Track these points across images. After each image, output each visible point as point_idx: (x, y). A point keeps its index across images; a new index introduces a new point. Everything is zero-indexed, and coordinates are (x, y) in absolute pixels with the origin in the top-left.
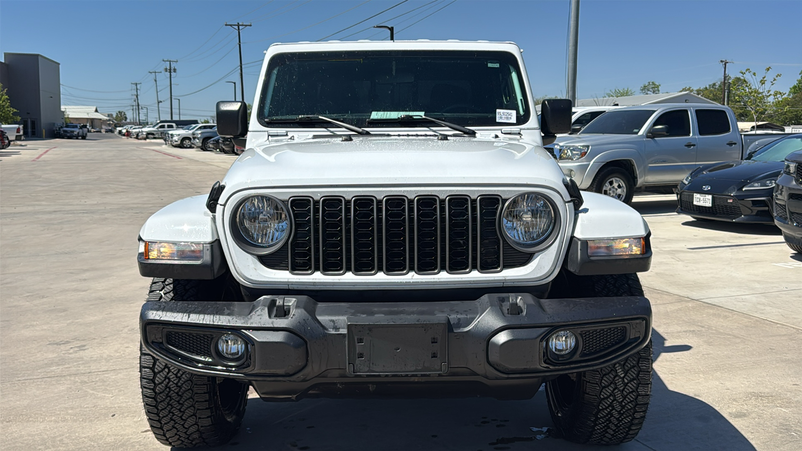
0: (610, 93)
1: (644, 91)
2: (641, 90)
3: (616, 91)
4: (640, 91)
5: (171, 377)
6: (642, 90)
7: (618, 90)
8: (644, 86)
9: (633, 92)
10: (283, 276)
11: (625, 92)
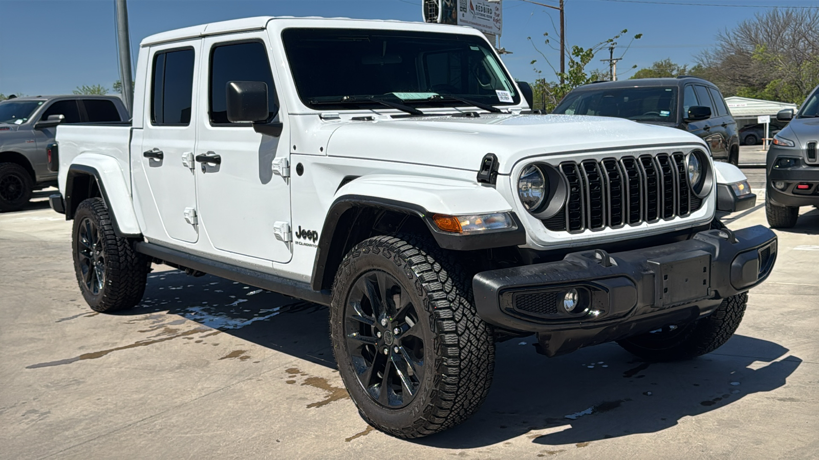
0: (78, 90)
1: (118, 89)
2: (114, 87)
3: (84, 88)
4: (114, 89)
5: (473, 350)
6: (116, 87)
7: (88, 87)
8: (118, 83)
9: (106, 89)
10: (563, 236)
11: (96, 89)
